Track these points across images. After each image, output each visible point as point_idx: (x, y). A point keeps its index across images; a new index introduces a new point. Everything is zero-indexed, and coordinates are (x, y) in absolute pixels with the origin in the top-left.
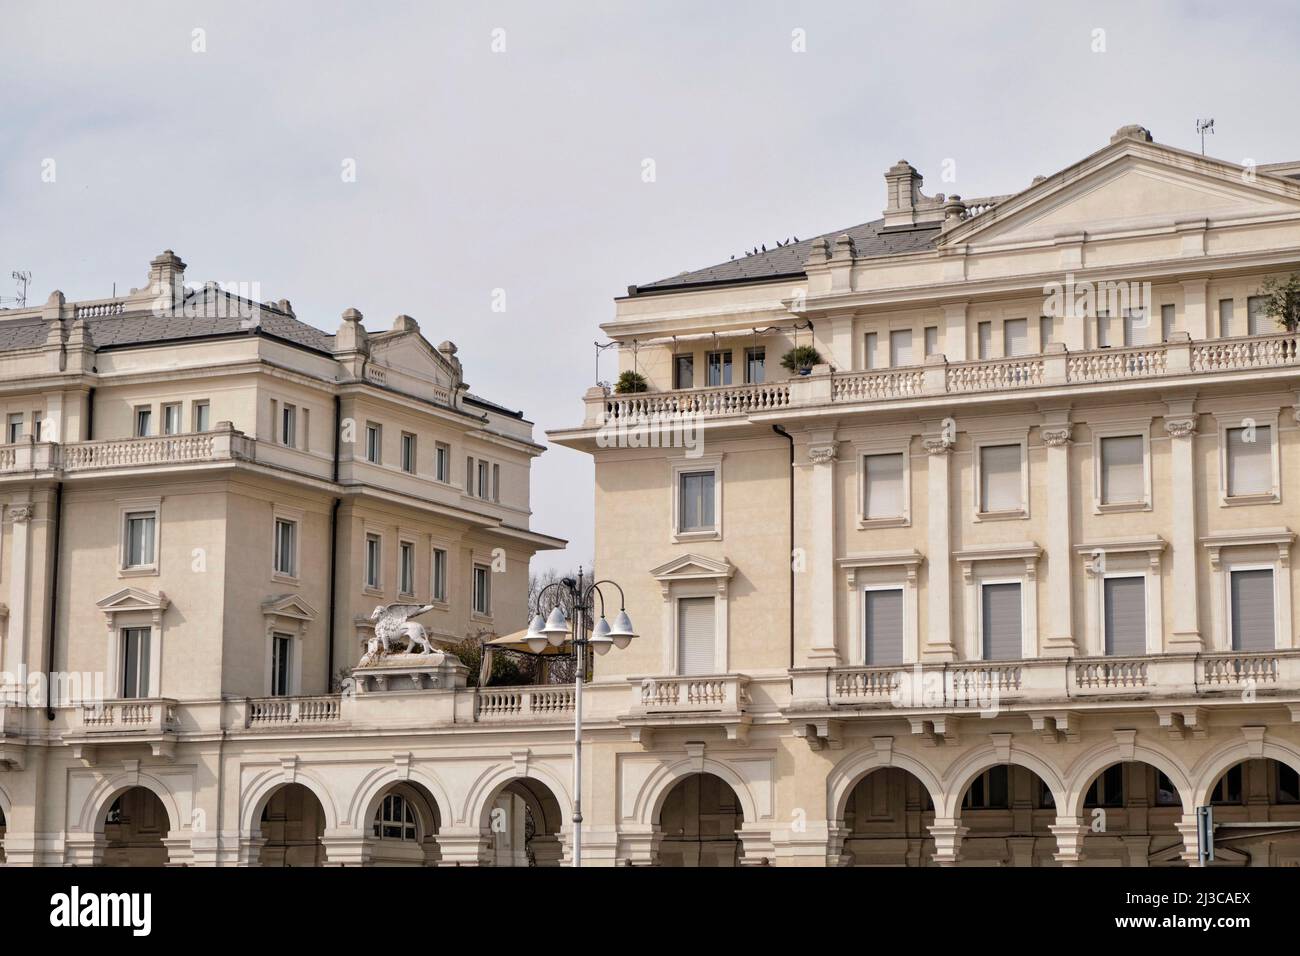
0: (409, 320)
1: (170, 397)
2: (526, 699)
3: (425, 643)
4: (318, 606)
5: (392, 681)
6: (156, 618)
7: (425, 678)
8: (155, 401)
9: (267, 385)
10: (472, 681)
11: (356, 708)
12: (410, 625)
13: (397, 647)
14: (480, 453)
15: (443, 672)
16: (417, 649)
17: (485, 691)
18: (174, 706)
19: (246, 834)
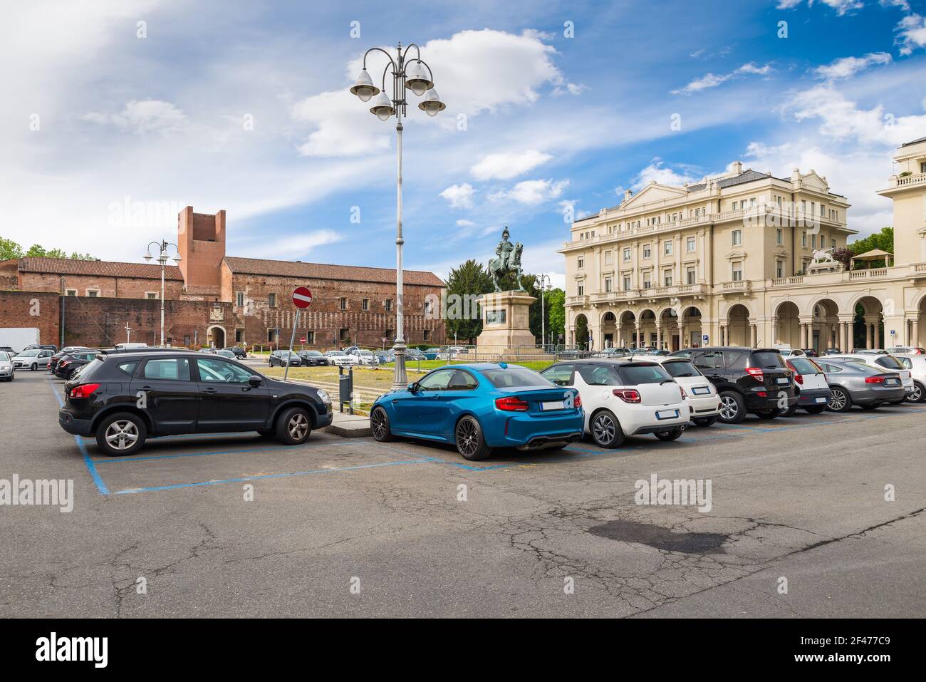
0: (812, 170)
1: (743, 198)
2: (868, 273)
3: (832, 259)
4: (789, 252)
5: (820, 270)
6: (743, 258)
7: (832, 269)
8: (738, 200)
9: (773, 191)
10: (848, 269)
11: (808, 280)
12: (827, 254)
13: (821, 261)
14: (832, 208)
15: (838, 267)
16: (829, 261)
17: (852, 272)
18: (749, 282)
19: (774, 316)
